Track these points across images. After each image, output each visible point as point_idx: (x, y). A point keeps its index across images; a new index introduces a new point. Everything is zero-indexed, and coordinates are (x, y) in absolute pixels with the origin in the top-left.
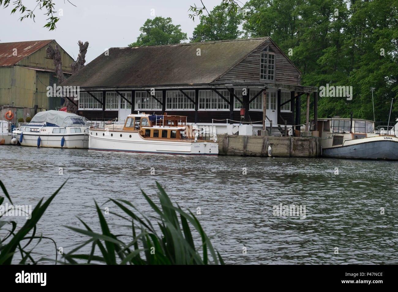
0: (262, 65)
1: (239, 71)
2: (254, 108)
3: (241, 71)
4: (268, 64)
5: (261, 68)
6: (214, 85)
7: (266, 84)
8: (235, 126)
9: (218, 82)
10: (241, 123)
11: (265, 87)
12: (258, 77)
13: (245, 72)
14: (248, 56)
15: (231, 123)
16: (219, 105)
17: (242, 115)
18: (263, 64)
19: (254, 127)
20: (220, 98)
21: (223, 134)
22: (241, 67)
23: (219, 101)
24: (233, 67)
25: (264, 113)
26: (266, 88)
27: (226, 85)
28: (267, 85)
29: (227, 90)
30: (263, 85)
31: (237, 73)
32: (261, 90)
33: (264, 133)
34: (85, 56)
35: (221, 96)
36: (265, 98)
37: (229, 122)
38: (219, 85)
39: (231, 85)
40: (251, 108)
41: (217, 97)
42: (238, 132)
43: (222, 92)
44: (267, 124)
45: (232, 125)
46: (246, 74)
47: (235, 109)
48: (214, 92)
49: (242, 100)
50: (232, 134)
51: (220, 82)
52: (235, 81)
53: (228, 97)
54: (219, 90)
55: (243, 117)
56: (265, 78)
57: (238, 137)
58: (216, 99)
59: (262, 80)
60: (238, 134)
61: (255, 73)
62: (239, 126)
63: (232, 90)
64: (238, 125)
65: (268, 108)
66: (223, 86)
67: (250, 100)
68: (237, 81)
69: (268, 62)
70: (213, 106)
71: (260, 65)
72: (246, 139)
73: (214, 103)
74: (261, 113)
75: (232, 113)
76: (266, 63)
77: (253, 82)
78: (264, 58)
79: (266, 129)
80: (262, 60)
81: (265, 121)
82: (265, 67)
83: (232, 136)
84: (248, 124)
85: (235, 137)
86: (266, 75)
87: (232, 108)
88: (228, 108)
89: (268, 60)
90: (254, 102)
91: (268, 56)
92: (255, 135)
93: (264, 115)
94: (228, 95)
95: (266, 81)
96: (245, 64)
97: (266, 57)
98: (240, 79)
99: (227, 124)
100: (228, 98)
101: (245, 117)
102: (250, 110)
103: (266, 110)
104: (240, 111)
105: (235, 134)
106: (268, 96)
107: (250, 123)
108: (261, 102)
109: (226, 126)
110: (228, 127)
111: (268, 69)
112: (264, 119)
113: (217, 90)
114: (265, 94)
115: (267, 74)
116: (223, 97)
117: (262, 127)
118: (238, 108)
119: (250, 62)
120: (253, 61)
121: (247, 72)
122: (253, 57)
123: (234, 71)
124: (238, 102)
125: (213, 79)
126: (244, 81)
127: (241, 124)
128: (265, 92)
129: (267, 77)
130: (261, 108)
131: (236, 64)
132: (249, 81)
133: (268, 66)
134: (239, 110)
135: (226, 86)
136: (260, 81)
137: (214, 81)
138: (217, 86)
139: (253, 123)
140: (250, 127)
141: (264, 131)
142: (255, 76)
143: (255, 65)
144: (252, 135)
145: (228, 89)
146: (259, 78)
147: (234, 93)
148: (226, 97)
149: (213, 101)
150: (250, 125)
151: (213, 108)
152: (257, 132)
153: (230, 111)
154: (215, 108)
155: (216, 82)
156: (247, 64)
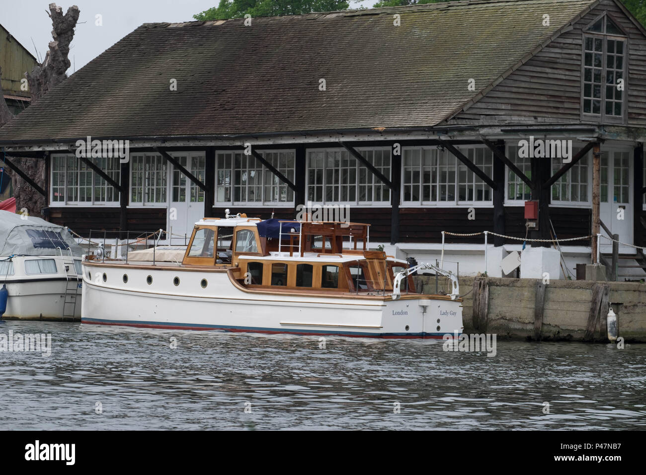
0: (588, 72)
1: (521, 90)
2: (565, 198)
3: (527, 91)
4: (604, 69)
5: (583, 82)
6: (445, 131)
7: (599, 126)
8: (509, 252)
9: (460, 122)
10: (528, 243)
11: (596, 135)
12: (577, 106)
13: (536, 92)
14: (548, 46)
15: (498, 242)
16: (462, 190)
17: (531, 220)
18: (590, 69)
19: (564, 255)
20: (465, 168)
21: (476, 275)
22: (528, 79)
23: (462, 179)
24: (501, 79)
25: (594, 212)
26: (601, 140)
27: (483, 131)
28: (602, 132)
29: (484, 146)
30: (592, 131)
31: (513, 96)
32: (584, 145)
33: (595, 272)
34: (68, 50)
35: (467, 162)
36: (596, 168)
37: (493, 241)
38: (461, 130)
39: (498, 130)
40: (556, 198)
41: (455, 166)
42: (518, 269)
43: (471, 151)
44: (604, 246)
45: (500, 249)
46: (542, 98)
47: (508, 203)
48: (447, 152)
49: (528, 174)
50: (500, 276)
51: (463, 124)
52: (508, 119)
53: (488, 167)
54: (462, 147)
55: (532, 224)
56: (597, 110)
57: (518, 284)
58: (452, 174)
59: (589, 117)
60: (518, 276)
61: (567, 95)
62: (519, 253)
63: (498, 146)
64: (519, 247)
65: (605, 199)
66: (473, 133)
67: (552, 175)
68: (515, 119)
69: (604, 61)
70: (444, 193)
71: (583, 71)
72: (542, 290)
73: (447, 184)
74: (587, 213)
75: (500, 213)
76: (599, 65)
77: (560, 122)
78: (593, 52)
79: (602, 261)
80: (588, 57)
81: (596, 237)
82: (598, 77)
83: (500, 280)
84: (548, 245)
85: (508, 285)
86: (599, 102)
87: (499, 200)
88: (487, 199)
89: (606, 58)
90: (564, 180)
91: (605, 46)
92: (570, 278)
93: (594, 218)
94: (488, 161)
95: (599, 120)
96: (539, 69)
97: (599, 48)
98: (524, 113)
99: (486, 247)
100: (489, 169)
101: (539, 225)
102: (554, 204)
103: (602, 204)
104: (521, 209)
105: (511, 275)
106: (605, 162)
107: (552, 243)
108: (584, 179)
109: (482, 253)
110: (487, 254)
111: (604, 85)
112: (593, 231)
113: (455, 146)
114: (597, 156)
115: (603, 99)
116: (473, 168)
117: (589, 256)
118: (518, 198)
119: (552, 63)
120: (562, 61)
121: (545, 92)
122: (562, 48)
123: (506, 89)
124: (519, 180)
125: (444, 113)
126: (535, 118)
127: (528, 247)
128: (597, 152)
129: (603, 107)
130: (584, 198)
131: (511, 68)
132: (548, 120)
133: (604, 74)
134: (521, 203)
135: (483, 135)
136: (583, 118)
137: (446, 120)
138: (456, 133)
139: (562, 244)
140: (554, 253)
141: (595, 265)
142: (566, 105)
143: (567, 73)
144: (560, 279)
145: (487, 142)
146: (579, 109)
147: (507, 155)
148: (483, 167)
149: (443, 180)
150: (552, 250)
151: (443, 199)
152: (574, 269)
153: (493, 207)
154: (449, 198)
155: (454, 122)
156: (543, 68)
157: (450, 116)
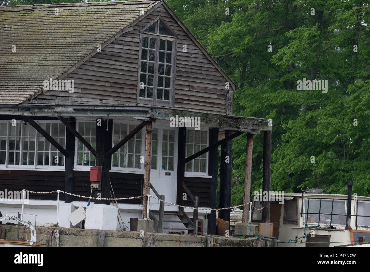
0: (144, 65)
1: (90, 78)
2: (122, 166)
3: (94, 78)
4: (157, 63)
5: (140, 73)
6: (28, 109)
7: (152, 108)
8: (77, 208)
9: (40, 101)
10: (92, 200)
11: (149, 115)
12: (134, 92)
13: (102, 79)
14: (112, 43)
15: (67, 199)
16: (40, 156)
17: (95, 182)
18: (146, 63)
19: (121, 211)
20: (43, 139)
21: (49, 225)
22: (96, 69)
23: (40, 147)
24: (74, 68)
25: (145, 177)
26: (152, 119)
27: (58, 109)
28: (154, 113)
29: (59, 122)
30: (146, 112)
31: (84, 82)
32: (139, 123)
33: (145, 225)
35: (45, 134)
36: (148, 142)
37: (63, 198)
38: (41, 108)
39: (70, 109)
40: (116, 165)
41: (35, 137)
42: (84, 222)
43: (48, 125)
44: (153, 204)
45: (69, 205)
46: (107, 84)
47: (77, 168)
48: (29, 125)
49: (94, 145)
50: (68, 226)
51: (42, 103)
52: (79, 101)
53: (62, 139)
54: (41, 121)
55: (96, 186)
56: (150, 95)
57: (83, 233)
58: (32, 143)
59: (143, 101)
60: (83, 227)
61: (127, 82)
62: (85, 208)
63: (71, 122)
64: (85, 204)
65: (154, 167)
66: (50, 111)
67: (113, 146)
68: (85, 101)
69: (157, 57)
70: (26, 159)
71: (140, 64)
72: (102, 238)
73: (28, 151)
74: (140, 178)
75: (70, 176)
76: (153, 59)
77: (121, 104)
78: (148, 49)
79: (151, 217)
80: (144, 52)
81: (147, 197)
82: (151, 69)
83: (69, 230)
84: (107, 203)
85: (75, 234)
86: (152, 89)
87: (70, 165)
88: (60, 164)
89: (158, 54)
90: (123, 150)
91: (158, 45)
92: (125, 229)
93: (145, 182)
94: (62, 134)
95: (151, 103)
96: (104, 61)
97: (153, 45)
98: (91, 96)
99: (58, 203)
100: (62, 140)
101: (102, 186)
102: (114, 169)
103: (151, 170)
104: (88, 173)
105: (77, 226)
106: (155, 137)
107: (111, 201)
108: (139, 151)
109: (55, 208)
110: (59, 209)
111: (156, 75)
112: (144, 192)
113: (36, 121)
114: (149, 132)
115: (155, 87)
116: (49, 139)
117: (140, 212)
118: (85, 164)
119: (115, 57)
120: (123, 55)
121: (109, 80)
122: (124, 45)
123: (78, 76)
124: (86, 150)
125: (27, 94)
126: (101, 100)
127: (92, 203)
128: (149, 129)
129: (155, 93)
130: (138, 165)
131: (83, 60)
132: (111, 103)
133: (156, 67)
134: (88, 168)
135: (58, 113)
136: (138, 101)
137: (29, 100)
138: (36, 110)
139: (119, 202)
140: (113, 209)
141: (145, 219)
142: (126, 91)
143: (127, 65)
144: (117, 230)
145: (61, 118)
146: (136, 94)
147: (77, 130)
148: (58, 138)
149: (25, 148)
150: (111, 206)
151: (24, 163)
152: (128, 222)
153: (65, 171)
154: (29, 162)
155: (35, 102)
156: (108, 61)
157: (32, 97)
